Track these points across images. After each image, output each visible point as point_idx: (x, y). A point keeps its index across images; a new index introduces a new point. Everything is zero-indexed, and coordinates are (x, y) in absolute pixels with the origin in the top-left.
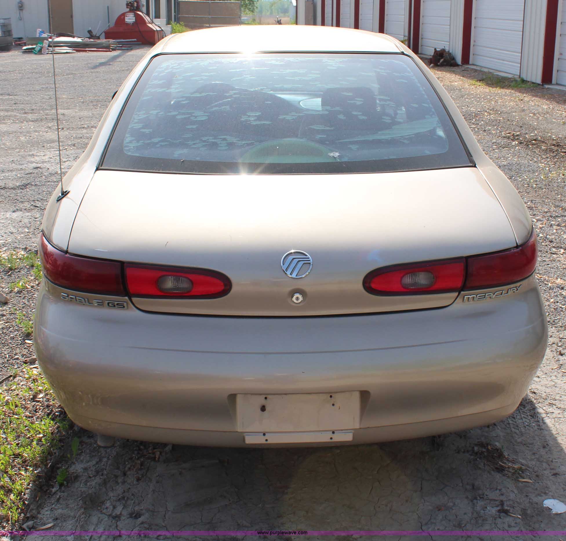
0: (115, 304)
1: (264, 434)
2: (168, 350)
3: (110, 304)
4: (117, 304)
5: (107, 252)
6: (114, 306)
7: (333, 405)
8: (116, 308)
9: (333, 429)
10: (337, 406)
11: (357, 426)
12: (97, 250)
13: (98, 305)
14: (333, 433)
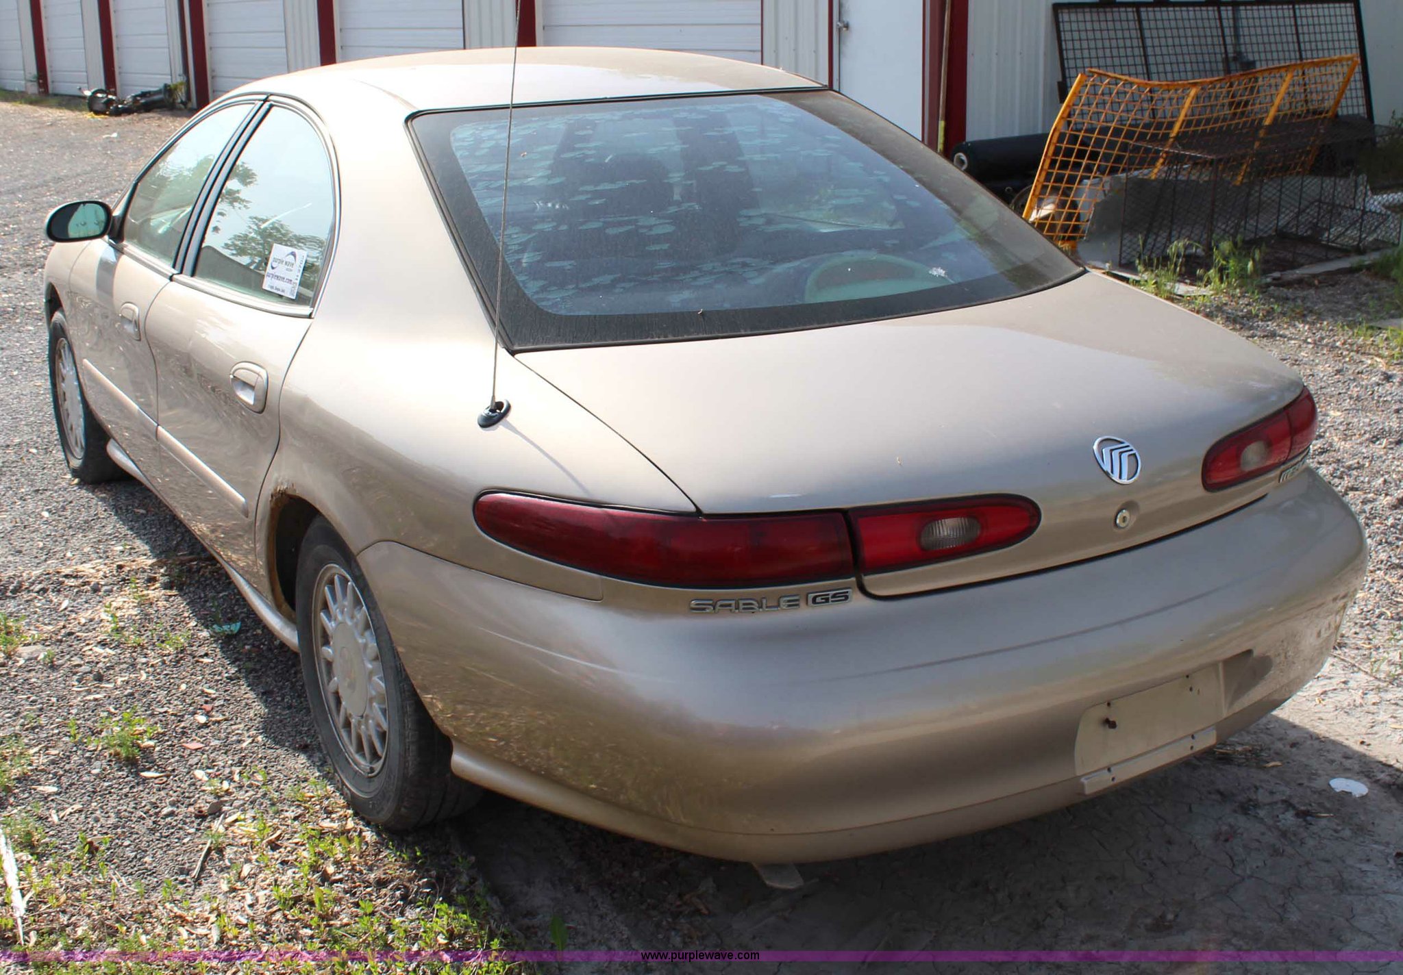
0: (830, 596)
1: (1109, 770)
2: (976, 656)
3: (818, 600)
4: (834, 596)
5: (800, 497)
6: (827, 600)
7: (1191, 689)
8: (830, 603)
9: (1191, 731)
10: (1195, 691)
11: (1225, 713)
12: (774, 496)
13: (790, 606)
14: (1193, 737)
